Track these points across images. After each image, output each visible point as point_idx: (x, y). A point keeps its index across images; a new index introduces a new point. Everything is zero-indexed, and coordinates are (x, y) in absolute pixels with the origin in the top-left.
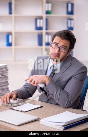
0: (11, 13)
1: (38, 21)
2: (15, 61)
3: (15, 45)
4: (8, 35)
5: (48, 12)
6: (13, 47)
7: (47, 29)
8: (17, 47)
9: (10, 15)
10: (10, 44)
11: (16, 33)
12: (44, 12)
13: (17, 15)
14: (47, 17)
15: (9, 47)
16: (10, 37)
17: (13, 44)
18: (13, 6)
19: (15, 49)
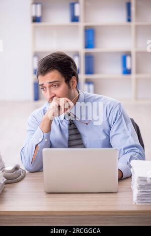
0: (129, 20)
2: (136, 98)
3: (137, 72)
4: (125, 56)
6: (133, 76)
8: (140, 76)
9: (128, 23)
10: (127, 72)
11: (137, 53)
15: (127, 76)
16: (128, 59)
17: (133, 71)
18: (133, 9)
19: (137, 80)
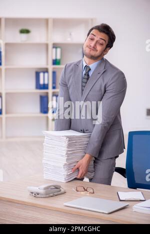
1: (41, 75)
5: (55, 62)
7: (54, 88)
12: (50, 62)
13: (8, 67)
14: (54, 68)
